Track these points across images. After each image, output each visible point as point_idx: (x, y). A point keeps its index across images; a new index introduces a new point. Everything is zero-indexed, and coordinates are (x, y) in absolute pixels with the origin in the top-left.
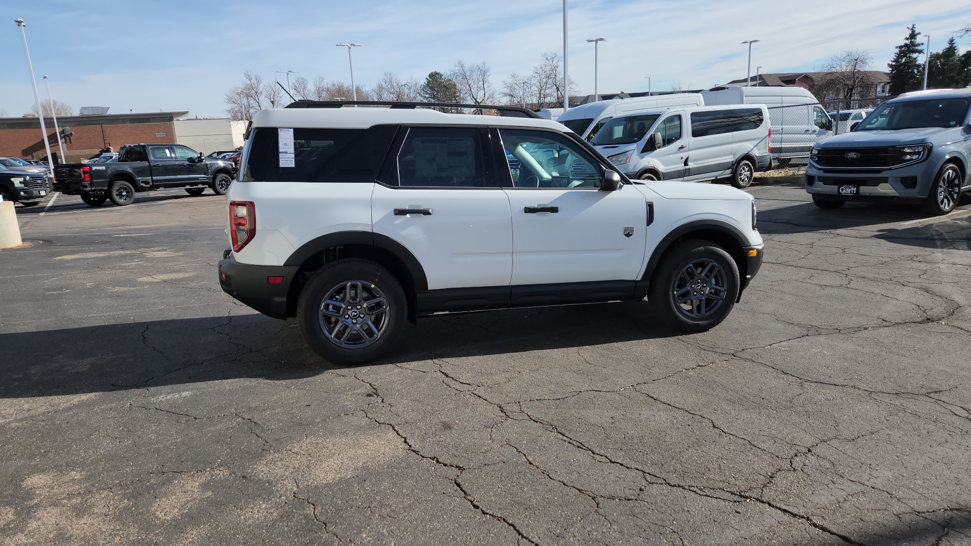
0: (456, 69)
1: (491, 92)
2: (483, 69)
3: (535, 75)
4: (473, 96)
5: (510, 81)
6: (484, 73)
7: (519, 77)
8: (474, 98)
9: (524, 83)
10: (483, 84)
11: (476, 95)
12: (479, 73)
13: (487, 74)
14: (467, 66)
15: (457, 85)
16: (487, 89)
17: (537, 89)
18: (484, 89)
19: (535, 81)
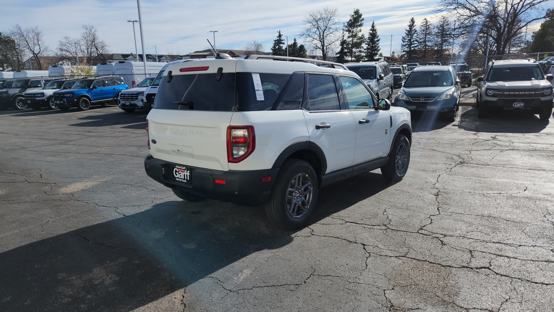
0: (15, 30)
1: (44, 47)
2: (37, 31)
3: (83, 38)
4: (31, 49)
5: (64, 41)
6: (38, 34)
7: (71, 39)
8: (31, 50)
9: (75, 43)
10: (38, 42)
11: (33, 48)
12: (34, 34)
13: (40, 35)
14: (23, 28)
15: (16, 41)
16: (41, 45)
17: (85, 48)
18: (39, 45)
19: (83, 42)
